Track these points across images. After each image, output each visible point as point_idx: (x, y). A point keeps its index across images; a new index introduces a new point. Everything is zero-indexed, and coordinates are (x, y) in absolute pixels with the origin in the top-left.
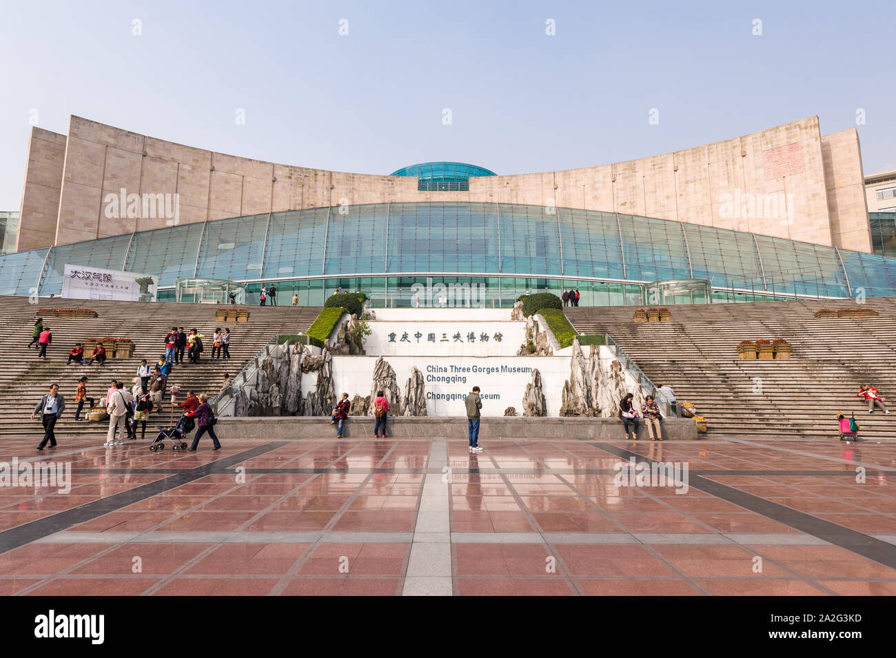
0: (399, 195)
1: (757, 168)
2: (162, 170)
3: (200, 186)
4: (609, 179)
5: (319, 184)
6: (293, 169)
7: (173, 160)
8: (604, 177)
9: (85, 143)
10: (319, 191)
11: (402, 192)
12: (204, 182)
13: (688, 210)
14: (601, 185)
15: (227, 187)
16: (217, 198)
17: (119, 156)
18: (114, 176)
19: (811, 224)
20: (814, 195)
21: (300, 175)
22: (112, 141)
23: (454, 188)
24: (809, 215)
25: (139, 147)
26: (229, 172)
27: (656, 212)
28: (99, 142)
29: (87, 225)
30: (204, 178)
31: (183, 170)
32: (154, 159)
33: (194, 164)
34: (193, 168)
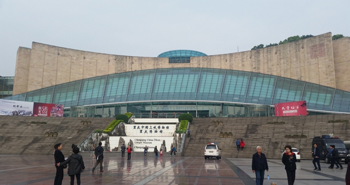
0: (161, 65)
1: (308, 53)
2: (65, 60)
3: (80, 65)
4: (249, 57)
5: (128, 62)
6: (117, 56)
7: (69, 55)
8: (247, 56)
9: (38, 52)
10: (128, 65)
11: (162, 64)
12: (81, 63)
13: (281, 71)
14: (245, 60)
15: (91, 65)
16: (87, 69)
17: (49, 56)
18: (48, 64)
19: (327, 78)
20: (329, 66)
21: (119, 59)
22: (47, 50)
23: (184, 62)
24: (327, 75)
25: (56, 52)
26: (91, 59)
27: (268, 71)
28: (42, 51)
29: (38, 83)
30: (81, 62)
31: (73, 59)
32: (62, 56)
33: (77, 56)
34: (77, 58)
